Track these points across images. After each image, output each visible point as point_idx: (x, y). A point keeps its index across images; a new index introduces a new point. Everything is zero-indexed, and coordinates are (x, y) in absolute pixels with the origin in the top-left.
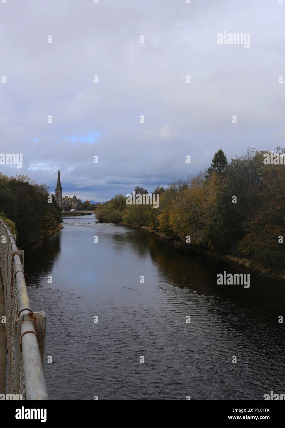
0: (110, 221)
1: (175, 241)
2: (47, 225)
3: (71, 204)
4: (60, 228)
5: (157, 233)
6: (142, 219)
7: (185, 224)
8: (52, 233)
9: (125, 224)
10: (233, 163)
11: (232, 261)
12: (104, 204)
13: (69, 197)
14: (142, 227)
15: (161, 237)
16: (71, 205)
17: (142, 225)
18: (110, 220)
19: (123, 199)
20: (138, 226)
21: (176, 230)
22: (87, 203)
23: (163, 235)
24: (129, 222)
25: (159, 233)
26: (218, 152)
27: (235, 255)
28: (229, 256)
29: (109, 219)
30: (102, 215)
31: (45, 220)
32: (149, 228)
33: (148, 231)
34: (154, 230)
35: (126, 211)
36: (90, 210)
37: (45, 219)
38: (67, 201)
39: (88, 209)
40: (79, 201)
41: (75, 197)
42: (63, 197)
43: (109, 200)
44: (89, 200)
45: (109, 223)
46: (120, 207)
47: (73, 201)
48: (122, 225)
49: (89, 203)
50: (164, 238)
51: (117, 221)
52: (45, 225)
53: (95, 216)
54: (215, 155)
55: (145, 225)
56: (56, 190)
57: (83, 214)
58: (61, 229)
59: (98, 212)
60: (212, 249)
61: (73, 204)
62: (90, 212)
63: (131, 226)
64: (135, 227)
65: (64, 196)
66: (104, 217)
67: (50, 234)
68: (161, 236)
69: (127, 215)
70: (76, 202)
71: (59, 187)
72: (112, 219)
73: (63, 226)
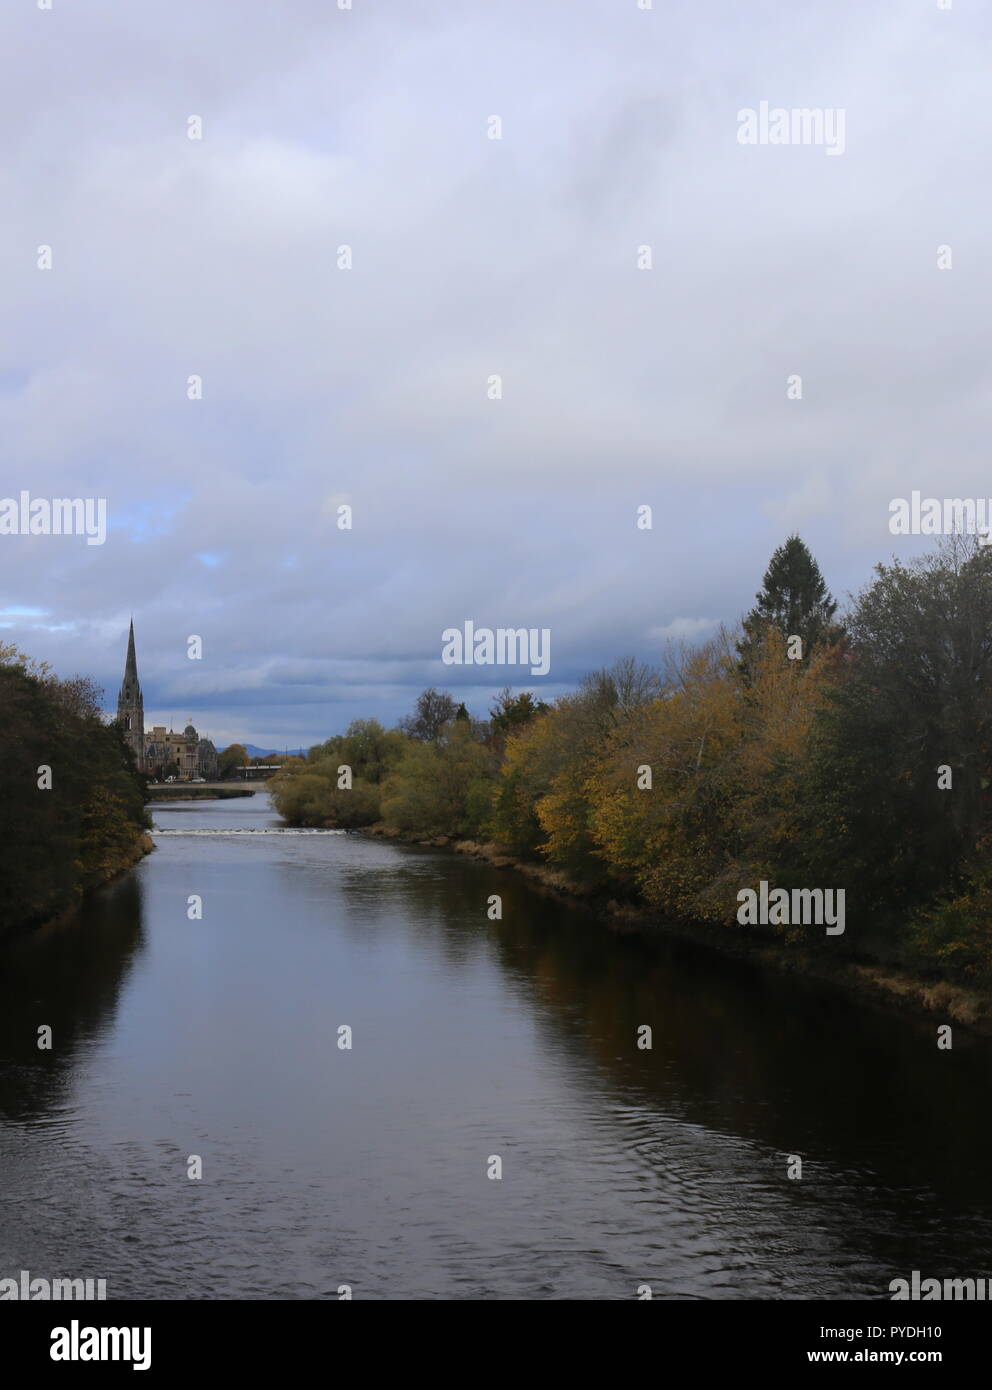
0: (331, 822)
1: (613, 903)
2: (96, 839)
3: (177, 755)
4: (143, 849)
5: (529, 869)
6: (463, 814)
7: (664, 835)
8: (114, 871)
9: (393, 831)
10: (882, 584)
11: (886, 992)
12: (301, 756)
13: (168, 732)
14: (461, 845)
15: (543, 885)
16: (176, 761)
17: (461, 837)
18: (330, 817)
19: (378, 739)
20: (442, 841)
21: (626, 860)
22: (235, 753)
23: (554, 878)
24: (406, 827)
25: (536, 870)
26: (784, 548)
27: (894, 967)
28: (865, 971)
29: (325, 814)
30: (299, 800)
31: (87, 819)
32: (488, 849)
33: (485, 859)
34: (514, 858)
35: (391, 784)
36: (250, 779)
37: (90, 815)
38: (162, 745)
39: (245, 776)
40: (207, 744)
41: (190, 730)
42: (146, 732)
43: (322, 741)
44: (241, 743)
45: (329, 828)
46: (370, 767)
47: (183, 748)
48: (379, 837)
49: (243, 753)
50: (557, 888)
51: (357, 820)
52: (87, 839)
53: (271, 800)
54: (773, 561)
55: (473, 838)
56: (121, 704)
57: (223, 795)
58: (147, 853)
59: (282, 785)
60: (794, 940)
61: (183, 755)
62: (248, 786)
63: (416, 842)
64: (432, 845)
65: (148, 728)
66: (308, 807)
67: (109, 876)
68: (545, 881)
69: (399, 800)
70: (197, 750)
71: (132, 693)
72: (337, 811)
73: (154, 842)
